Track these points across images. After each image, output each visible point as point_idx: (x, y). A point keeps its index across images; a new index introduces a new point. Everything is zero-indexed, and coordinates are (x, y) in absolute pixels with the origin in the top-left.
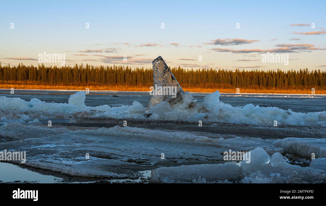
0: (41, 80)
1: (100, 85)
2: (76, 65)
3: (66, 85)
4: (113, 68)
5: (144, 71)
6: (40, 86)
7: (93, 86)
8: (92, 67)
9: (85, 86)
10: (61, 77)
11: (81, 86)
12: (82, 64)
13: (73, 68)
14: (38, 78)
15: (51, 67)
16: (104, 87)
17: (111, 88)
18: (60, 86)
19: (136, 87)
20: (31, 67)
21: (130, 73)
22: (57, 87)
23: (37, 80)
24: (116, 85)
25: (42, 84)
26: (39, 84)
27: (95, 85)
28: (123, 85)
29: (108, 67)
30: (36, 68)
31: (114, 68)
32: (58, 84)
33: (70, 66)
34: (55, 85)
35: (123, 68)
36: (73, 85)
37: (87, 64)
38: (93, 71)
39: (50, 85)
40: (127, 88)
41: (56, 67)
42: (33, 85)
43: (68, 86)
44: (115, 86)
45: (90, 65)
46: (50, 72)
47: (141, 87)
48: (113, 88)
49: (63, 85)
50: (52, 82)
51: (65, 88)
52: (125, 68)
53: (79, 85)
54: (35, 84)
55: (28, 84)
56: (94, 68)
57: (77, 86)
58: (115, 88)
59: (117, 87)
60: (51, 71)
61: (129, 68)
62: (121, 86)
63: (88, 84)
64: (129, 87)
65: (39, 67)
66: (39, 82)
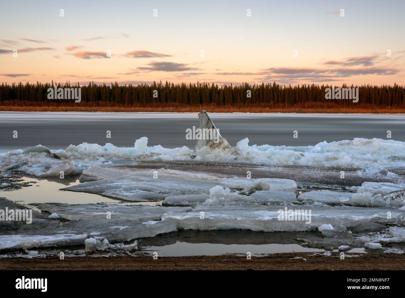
0: (115, 101)
1: (182, 106)
2: (154, 82)
3: (143, 107)
4: (196, 86)
5: (233, 88)
6: (114, 108)
7: (174, 107)
8: (173, 85)
9: (164, 107)
10: (137, 97)
11: (160, 107)
12: (161, 82)
13: (150, 86)
14: (112, 99)
15: (126, 85)
16: (186, 108)
17: (194, 109)
18: (137, 108)
19: (224, 108)
20: (103, 86)
21: (216, 91)
22: (133, 108)
23: (110, 101)
24: (201, 106)
25: (116, 105)
26: (112, 106)
27: (176, 107)
28: (208, 105)
29: (191, 84)
30: (109, 87)
31: (198, 86)
32: (133, 105)
33: (147, 84)
34: (131, 107)
35: (208, 85)
36: (151, 106)
37: (167, 82)
38: (174, 90)
39: (125, 107)
40: (213, 109)
41: (131, 85)
42: (106, 107)
43: (145, 107)
44: (199, 106)
45: (170, 82)
46: (124, 91)
47: (230, 108)
48: (196, 109)
49: (140, 107)
50: (127, 102)
51: (142, 110)
52: (211, 85)
53: (157, 107)
54: (108, 106)
55: (100, 106)
56: (175, 85)
57: (155, 107)
58: (200, 109)
59: (201, 108)
60: (126, 91)
61: (215, 85)
62: (206, 107)
63: (167, 105)
64: (215, 108)
65: (113, 86)
66: (112, 103)
